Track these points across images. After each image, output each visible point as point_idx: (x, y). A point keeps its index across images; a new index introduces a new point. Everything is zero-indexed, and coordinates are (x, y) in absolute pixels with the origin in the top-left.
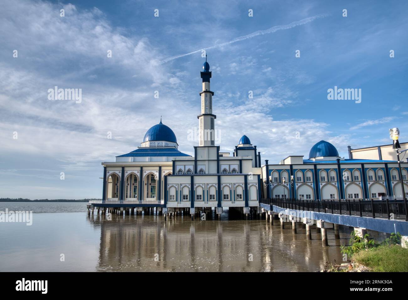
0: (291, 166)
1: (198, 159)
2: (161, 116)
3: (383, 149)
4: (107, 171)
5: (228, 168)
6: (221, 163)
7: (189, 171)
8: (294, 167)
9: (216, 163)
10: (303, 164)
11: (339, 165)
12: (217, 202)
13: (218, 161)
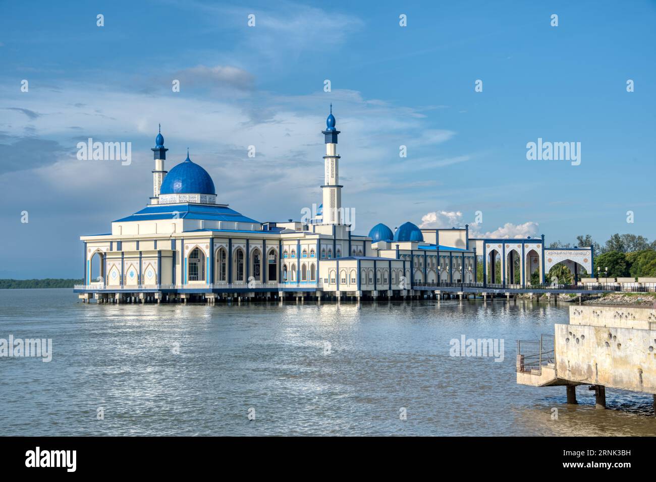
0: (412, 251)
1: (337, 238)
2: (188, 148)
3: (440, 233)
4: (214, 244)
5: (356, 249)
6: (352, 243)
7: (330, 251)
8: (414, 253)
9: (347, 243)
10: (417, 249)
11: (438, 252)
12: (388, 286)
13: (350, 241)
